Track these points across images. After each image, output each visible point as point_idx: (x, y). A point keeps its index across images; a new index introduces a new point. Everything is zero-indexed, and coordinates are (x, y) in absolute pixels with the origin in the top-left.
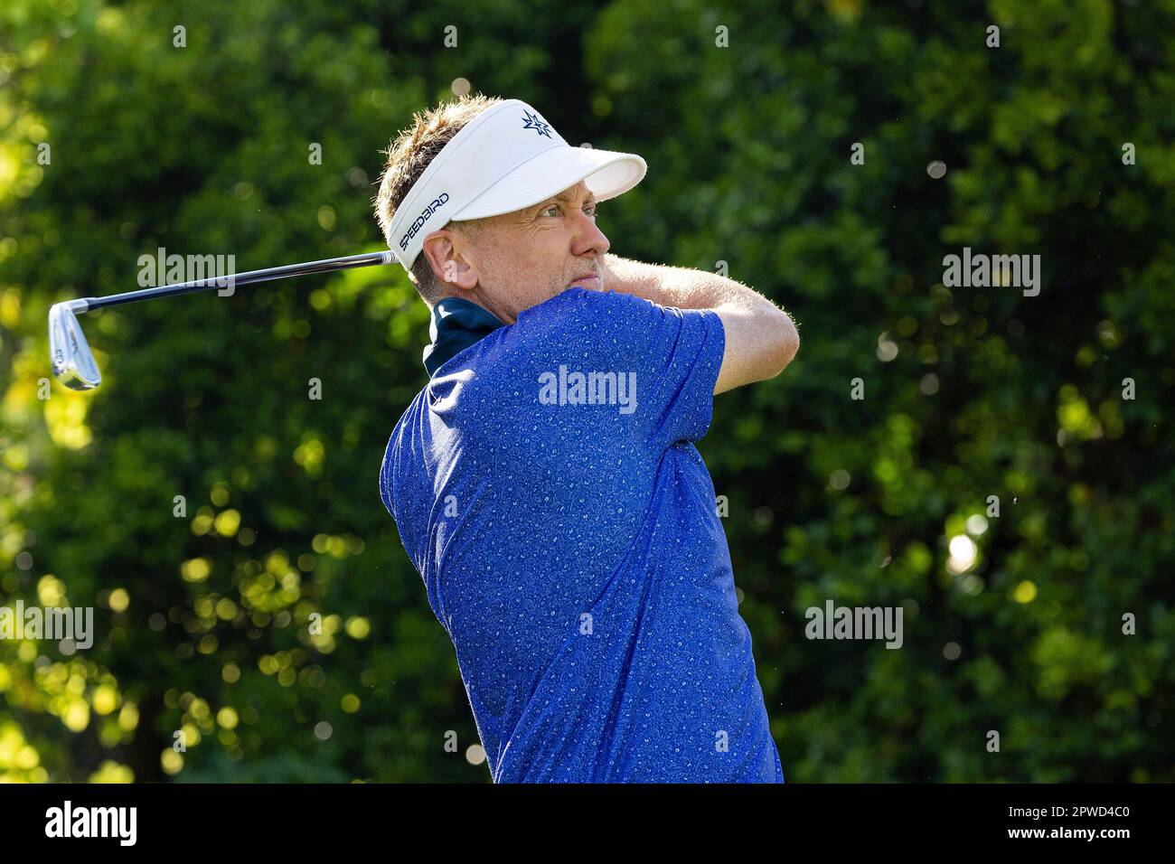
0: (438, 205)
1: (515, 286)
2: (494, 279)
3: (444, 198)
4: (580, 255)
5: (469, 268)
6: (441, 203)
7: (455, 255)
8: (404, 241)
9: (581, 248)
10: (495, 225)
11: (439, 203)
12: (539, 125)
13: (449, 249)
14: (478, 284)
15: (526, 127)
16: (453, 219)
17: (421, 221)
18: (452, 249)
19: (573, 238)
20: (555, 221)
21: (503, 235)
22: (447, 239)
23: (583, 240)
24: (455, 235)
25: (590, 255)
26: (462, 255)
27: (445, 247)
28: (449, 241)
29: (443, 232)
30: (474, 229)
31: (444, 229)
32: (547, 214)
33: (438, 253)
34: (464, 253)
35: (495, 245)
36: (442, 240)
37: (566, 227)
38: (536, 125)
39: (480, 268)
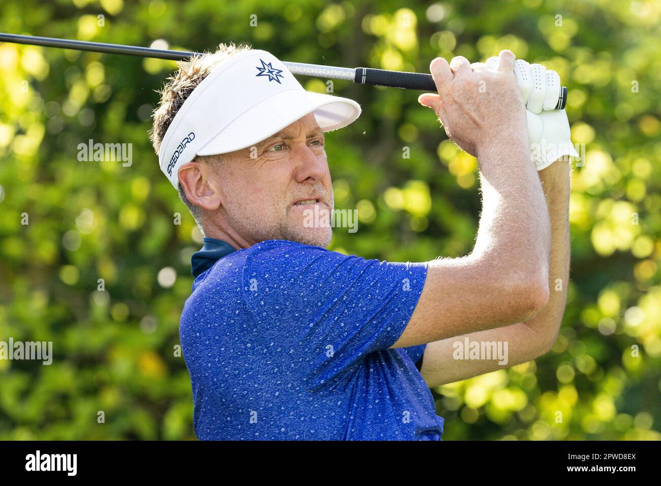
0: (188, 142)
1: (245, 208)
2: (231, 202)
3: (191, 137)
4: (302, 182)
5: (214, 193)
6: (189, 140)
7: (203, 182)
8: (169, 170)
9: (303, 176)
10: (231, 158)
11: (188, 140)
12: (271, 72)
13: (198, 177)
14: (221, 205)
15: (259, 75)
16: (198, 154)
17: (177, 154)
18: (201, 177)
19: (296, 168)
20: (279, 154)
21: (236, 165)
22: (196, 169)
23: (304, 169)
24: (202, 166)
25: (310, 181)
26: (209, 182)
27: (196, 175)
28: (198, 170)
29: (194, 164)
30: (215, 161)
31: (194, 160)
32: (273, 149)
33: (190, 181)
34: (210, 181)
35: (231, 174)
36: (193, 169)
37: (291, 158)
38: (269, 72)
39: (222, 192)
